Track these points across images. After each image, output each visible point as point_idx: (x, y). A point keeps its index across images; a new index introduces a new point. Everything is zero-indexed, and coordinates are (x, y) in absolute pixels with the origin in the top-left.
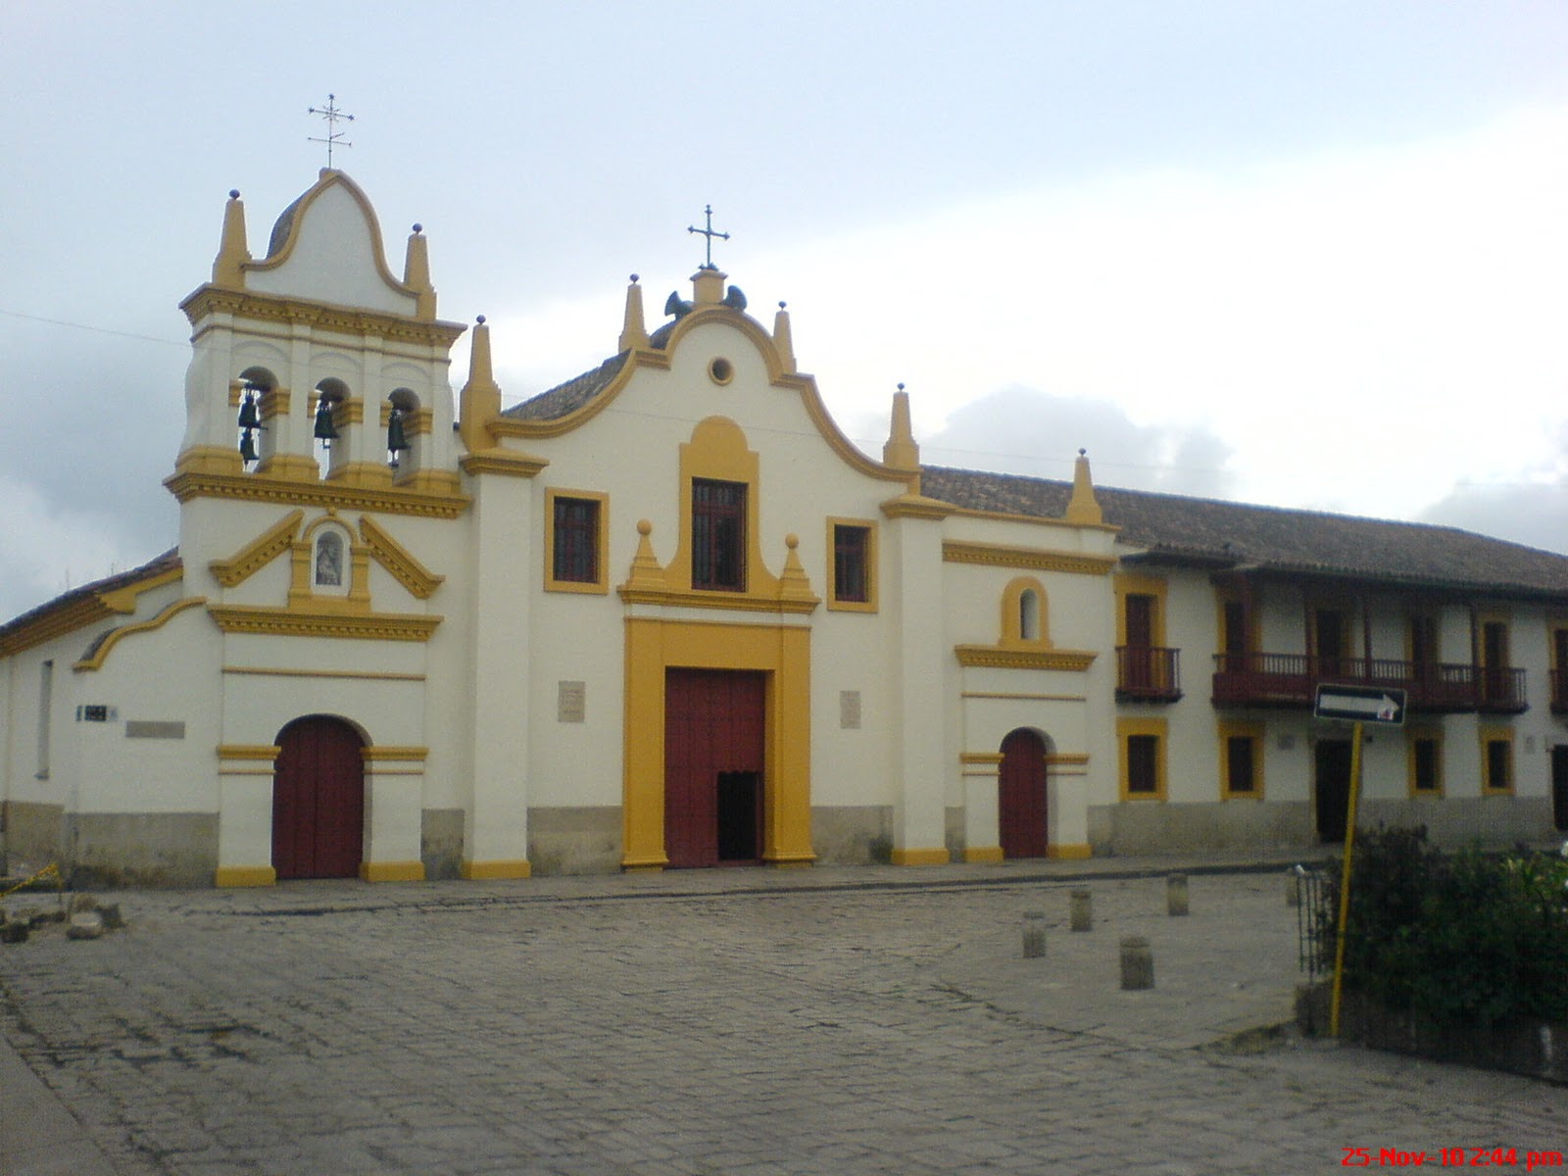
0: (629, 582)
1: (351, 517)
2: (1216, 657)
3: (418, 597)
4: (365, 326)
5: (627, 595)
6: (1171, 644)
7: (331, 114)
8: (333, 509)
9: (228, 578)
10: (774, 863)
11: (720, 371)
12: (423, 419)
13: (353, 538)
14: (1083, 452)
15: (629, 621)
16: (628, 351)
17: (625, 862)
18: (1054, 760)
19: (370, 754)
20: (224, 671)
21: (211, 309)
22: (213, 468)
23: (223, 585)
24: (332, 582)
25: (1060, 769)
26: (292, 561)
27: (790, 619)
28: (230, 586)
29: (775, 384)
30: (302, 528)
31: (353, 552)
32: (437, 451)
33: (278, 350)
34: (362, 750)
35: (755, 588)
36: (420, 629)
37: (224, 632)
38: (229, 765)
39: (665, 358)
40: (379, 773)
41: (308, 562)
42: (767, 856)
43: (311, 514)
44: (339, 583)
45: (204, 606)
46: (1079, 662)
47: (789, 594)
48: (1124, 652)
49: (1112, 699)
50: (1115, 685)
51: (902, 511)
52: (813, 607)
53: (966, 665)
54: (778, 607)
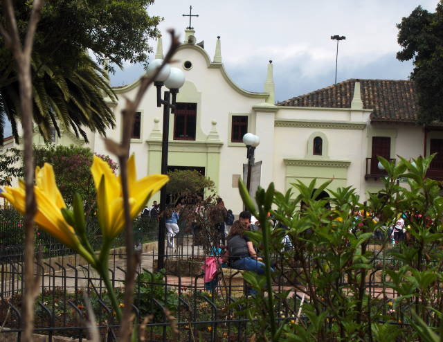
0: (150, 139)
5: (148, 143)
11: (187, 66)
15: (149, 151)
27: (211, 150)
29: (209, 68)
46: (345, 165)
47: (211, 140)
48: (369, 160)
49: (363, 178)
50: (364, 173)
51: (256, 110)
52: (220, 145)
53: (287, 165)
54: (206, 145)
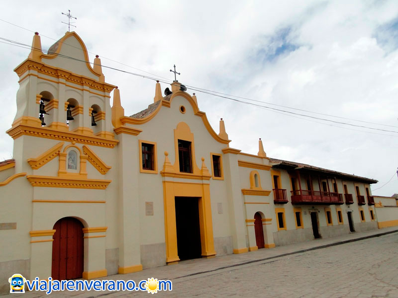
0: (164, 170)
1: (80, 146)
3: (102, 174)
4: (84, 82)
5: (163, 174)
6: (283, 188)
7: (69, 16)
8: (74, 142)
9: (36, 166)
10: (206, 257)
12: (102, 115)
13: (81, 153)
15: (164, 182)
16: (160, 101)
17: (168, 261)
18: (265, 220)
19: (87, 230)
20: (33, 201)
21: (29, 68)
22: (29, 124)
23: (33, 168)
24: (73, 168)
25: (267, 222)
26: (59, 160)
27: (205, 182)
28: (36, 169)
30: (63, 148)
31: (81, 158)
32: (107, 126)
33: (54, 86)
34: (83, 229)
36: (103, 185)
37: (33, 186)
38: (34, 239)
39: (169, 103)
40: (91, 237)
41: (65, 160)
42: (202, 255)
43: (67, 144)
44: (76, 169)
45: (25, 176)
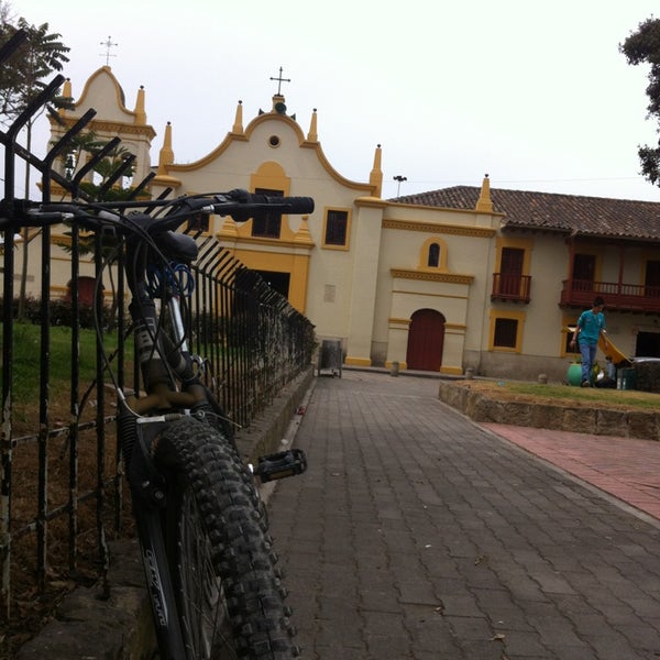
2: (564, 282)
11: (274, 141)
14: (487, 176)
29: (301, 147)
35: (283, 237)
46: (468, 281)
47: (299, 239)
48: (498, 276)
49: (489, 299)
50: (491, 292)
51: (359, 204)
52: (311, 246)
53: (394, 277)
54: (293, 245)
